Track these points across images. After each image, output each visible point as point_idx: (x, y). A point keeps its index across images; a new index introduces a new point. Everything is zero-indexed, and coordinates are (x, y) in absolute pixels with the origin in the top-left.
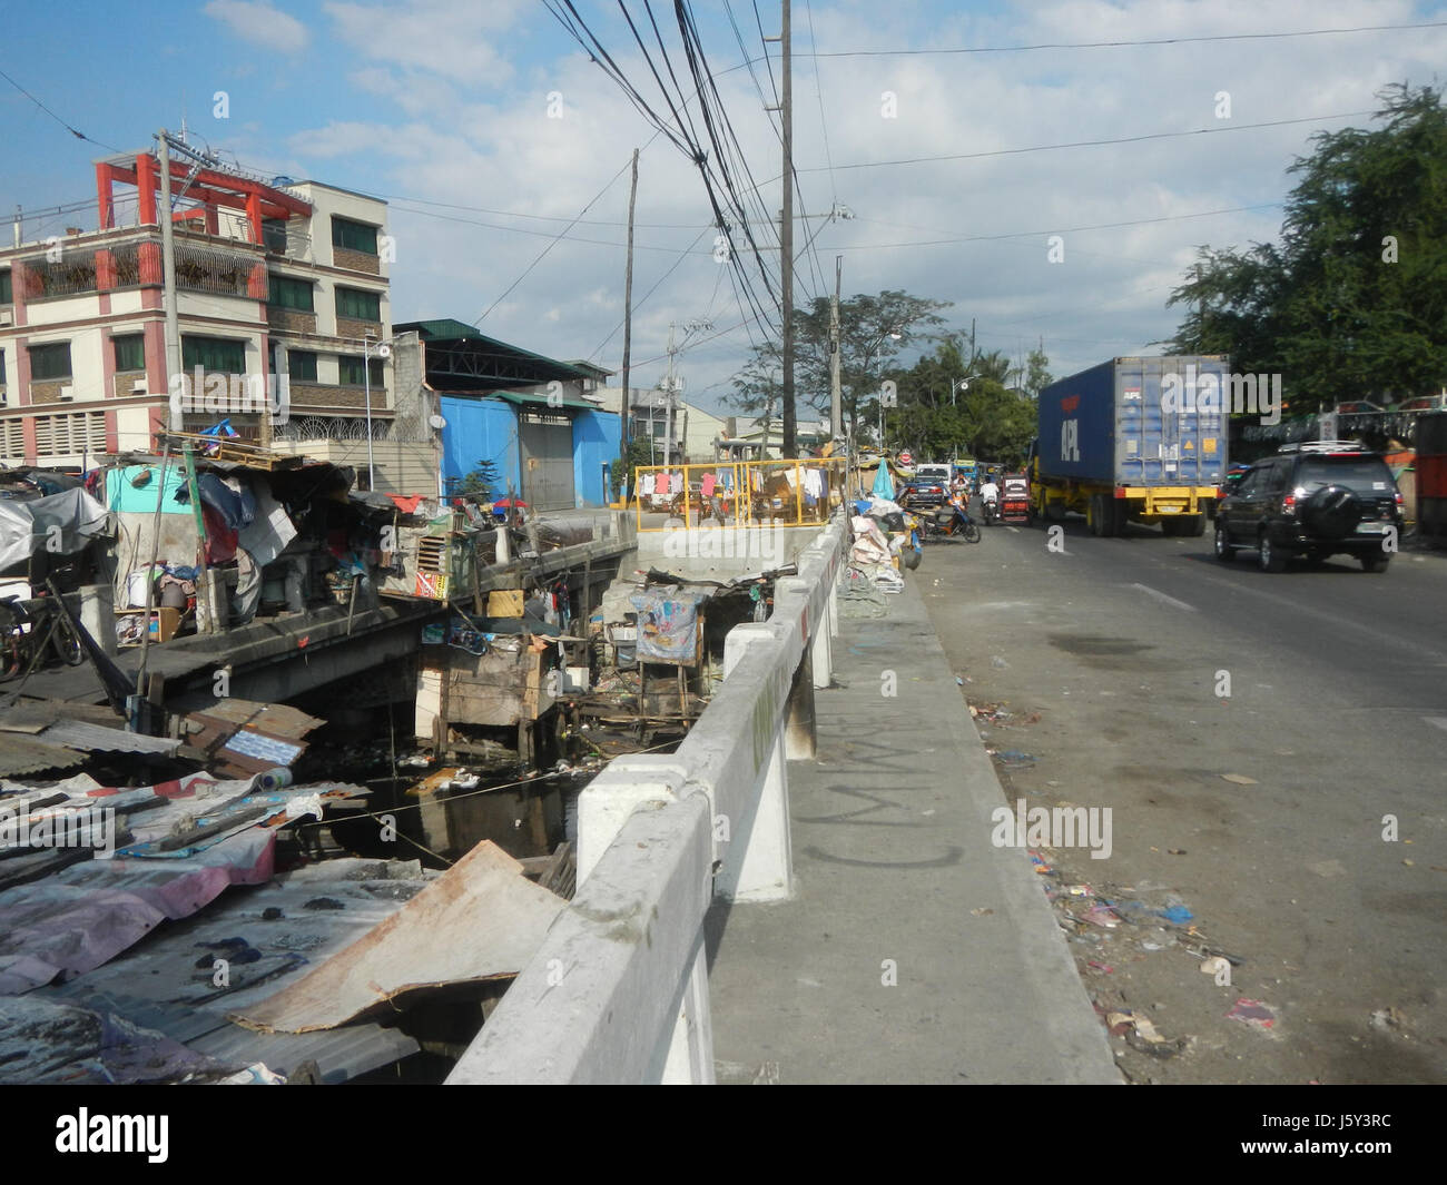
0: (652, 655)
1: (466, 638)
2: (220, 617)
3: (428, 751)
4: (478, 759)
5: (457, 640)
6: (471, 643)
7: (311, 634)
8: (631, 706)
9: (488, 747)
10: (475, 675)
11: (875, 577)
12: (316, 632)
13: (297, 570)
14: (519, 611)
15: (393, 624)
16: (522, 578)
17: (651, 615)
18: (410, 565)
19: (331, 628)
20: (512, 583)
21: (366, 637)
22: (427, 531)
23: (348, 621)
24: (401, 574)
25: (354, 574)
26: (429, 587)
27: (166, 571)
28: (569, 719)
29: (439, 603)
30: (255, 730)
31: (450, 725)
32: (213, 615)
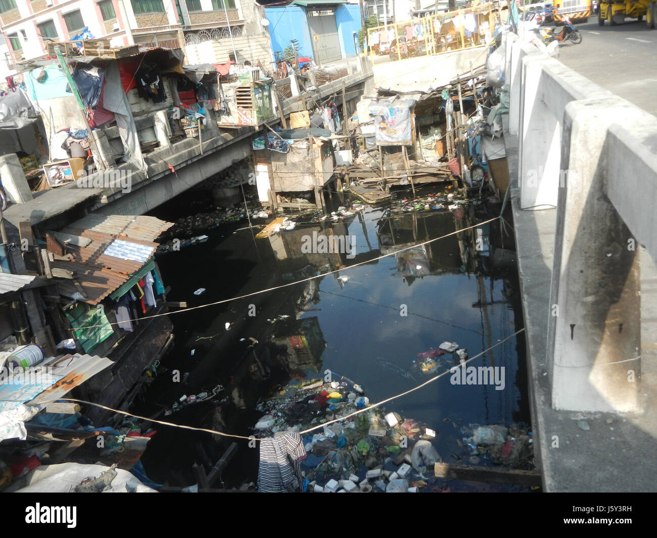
0: (387, 142)
1: (277, 144)
2: (108, 160)
3: (268, 208)
4: (295, 211)
5: (272, 146)
6: (281, 147)
7: (176, 159)
8: (376, 170)
9: (300, 203)
10: (285, 165)
12: (180, 156)
13: (159, 121)
14: (307, 123)
15: (231, 143)
16: (306, 103)
17: (382, 117)
18: (233, 106)
19: (190, 152)
20: (301, 108)
21: (216, 154)
22: (238, 84)
23: (200, 147)
24: (229, 113)
25: (197, 117)
26: (245, 118)
27: (70, 135)
28: (343, 181)
29: (251, 128)
30: (126, 238)
31: (277, 193)
32: (104, 159)
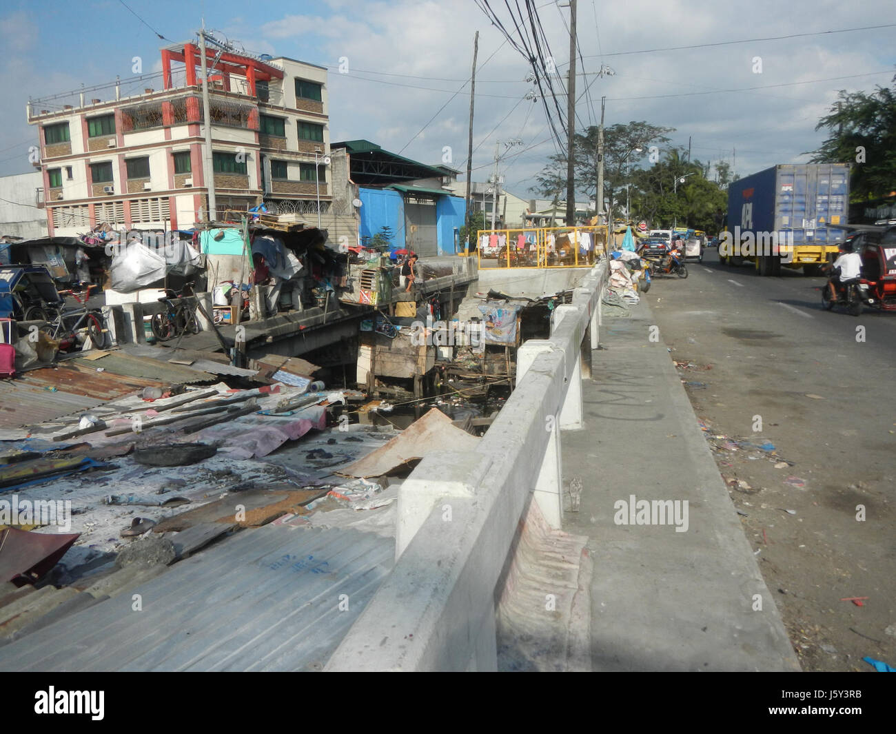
0: (492, 341)
1: (385, 328)
2: (262, 312)
3: (364, 391)
4: (391, 396)
5: (380, 329)
6: (388, 331)
7: (306, 323)
8: (478, 369)
9: (397, 390)
10: (390, 349)
11: (622, 295)
12: (309, 321)
13: (299, 288)
14: (413, 314)
15: (346, 319)
16: (415, 295)
17: (490, 316)
18: (356, 286)
19: (316, 319)
20: (410, 298)
21: (332, 326)
22: (366, 266)
23: (324, 316)
24: (351, 291)
25: (328, 290)
26: (367, 298)
27: (233, 286)
28: (442, 376)
29: (371, 307)
30: (286, 370)
31: (376, 377)
32: (259, 310)
